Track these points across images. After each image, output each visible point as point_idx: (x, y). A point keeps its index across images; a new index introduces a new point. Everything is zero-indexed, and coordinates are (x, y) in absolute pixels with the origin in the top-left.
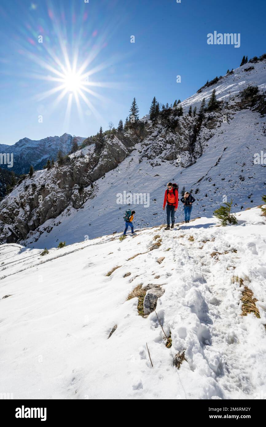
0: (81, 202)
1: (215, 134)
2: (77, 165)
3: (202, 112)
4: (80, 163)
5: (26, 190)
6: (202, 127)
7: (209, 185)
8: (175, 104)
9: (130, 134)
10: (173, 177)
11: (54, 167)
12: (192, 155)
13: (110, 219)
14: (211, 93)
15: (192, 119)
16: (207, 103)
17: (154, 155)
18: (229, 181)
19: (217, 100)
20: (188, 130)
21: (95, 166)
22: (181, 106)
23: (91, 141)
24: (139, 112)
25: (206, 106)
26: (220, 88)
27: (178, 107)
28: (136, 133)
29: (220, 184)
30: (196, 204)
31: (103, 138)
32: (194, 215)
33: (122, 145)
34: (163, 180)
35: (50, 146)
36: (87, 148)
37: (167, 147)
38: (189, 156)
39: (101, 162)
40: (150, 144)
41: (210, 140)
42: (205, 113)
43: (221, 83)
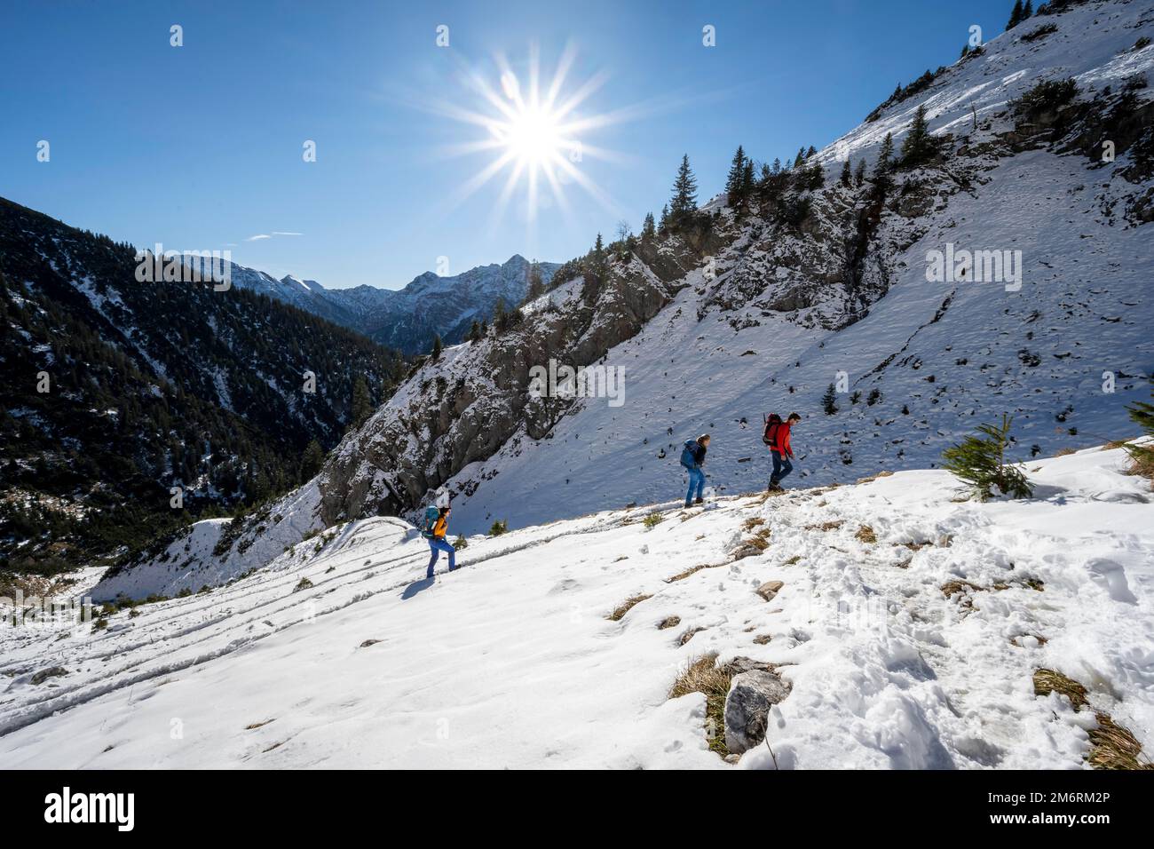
0: (548, 421)
1: (927, 232)
2: (540, 330)
3: (884, 171)
4: (547, 324)
5: (423, 392)
6: (883, 213)
7: (915, 380)
8: (799, 157)
9: (673, 247)
10: (796, 358)
11: (487, 336)
12: (853, 294)
13: (618, 469)
14: (910, 117)
15: (852, 194)
16: (898, 146)
17: (740, 297)
18: (984, 367)
19: (931, 133)
20: (839, 225)
21: (583, 333)
22: (817, 162)
23: (574, 270)
24: (697, 190)
25: (897, 154)
26: (939, 101)
27: (810, 164)
28: (688, 244)
29: (953, 378)
30: (873, 435)
31: (604, 262)
32: (866, 467)
33: (653, 275)
34: (765, 366)
35: (479, 288)
36: (565, 287)
37: (778, 276)
38: (846, 296)
39: (597, 323)
40: (728, 269)
41: (911, 250)
42: (894, 173)
43: (944, 85)
